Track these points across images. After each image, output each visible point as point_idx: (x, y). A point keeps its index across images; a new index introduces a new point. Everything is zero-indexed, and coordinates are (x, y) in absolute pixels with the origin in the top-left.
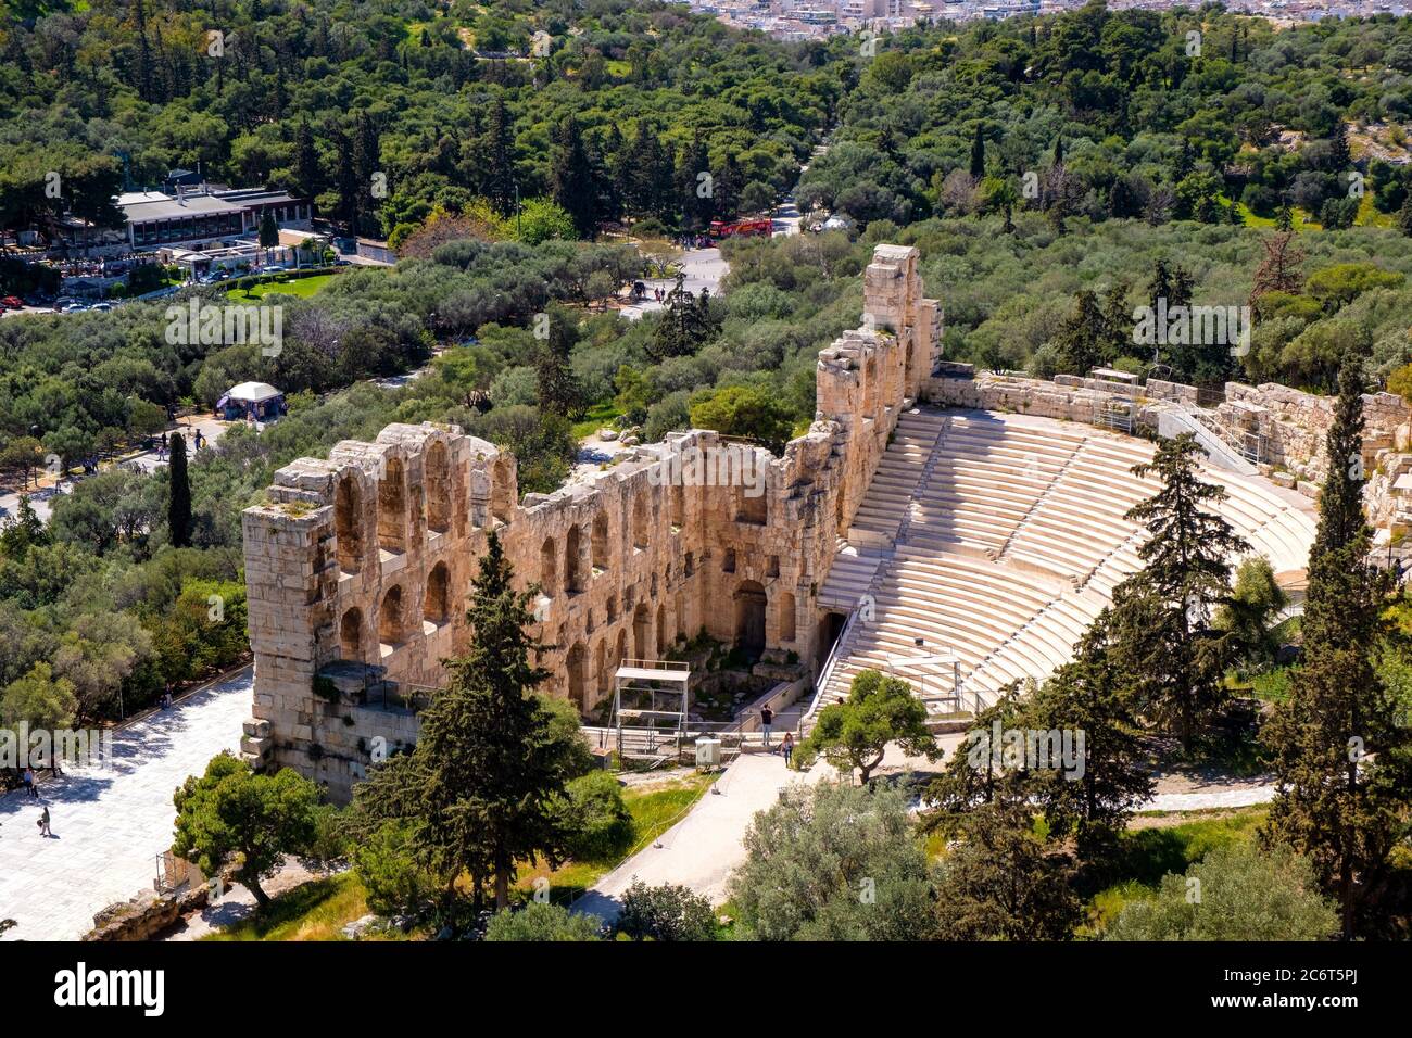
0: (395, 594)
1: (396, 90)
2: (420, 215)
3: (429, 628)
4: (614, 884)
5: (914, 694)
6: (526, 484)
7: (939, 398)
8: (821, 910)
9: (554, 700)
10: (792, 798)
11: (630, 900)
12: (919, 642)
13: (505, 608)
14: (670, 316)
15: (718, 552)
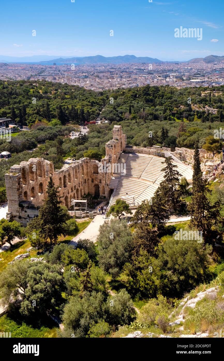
0: (33, 188)
1: (29, 101)
2: (34, 122)
3: (39, 194)
4: (76, 239)
5: (127, 203)
6: (56, 168)
7: (127, 151)
8: (113, 242)
9: (63, 206)
10: (106, 222)
11: (79, 242)
12: (127, 194)
13: (53, 190)
14: (79, 138)
15: (90, 179)
